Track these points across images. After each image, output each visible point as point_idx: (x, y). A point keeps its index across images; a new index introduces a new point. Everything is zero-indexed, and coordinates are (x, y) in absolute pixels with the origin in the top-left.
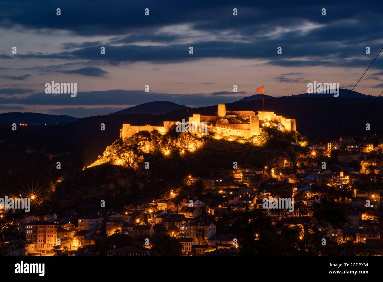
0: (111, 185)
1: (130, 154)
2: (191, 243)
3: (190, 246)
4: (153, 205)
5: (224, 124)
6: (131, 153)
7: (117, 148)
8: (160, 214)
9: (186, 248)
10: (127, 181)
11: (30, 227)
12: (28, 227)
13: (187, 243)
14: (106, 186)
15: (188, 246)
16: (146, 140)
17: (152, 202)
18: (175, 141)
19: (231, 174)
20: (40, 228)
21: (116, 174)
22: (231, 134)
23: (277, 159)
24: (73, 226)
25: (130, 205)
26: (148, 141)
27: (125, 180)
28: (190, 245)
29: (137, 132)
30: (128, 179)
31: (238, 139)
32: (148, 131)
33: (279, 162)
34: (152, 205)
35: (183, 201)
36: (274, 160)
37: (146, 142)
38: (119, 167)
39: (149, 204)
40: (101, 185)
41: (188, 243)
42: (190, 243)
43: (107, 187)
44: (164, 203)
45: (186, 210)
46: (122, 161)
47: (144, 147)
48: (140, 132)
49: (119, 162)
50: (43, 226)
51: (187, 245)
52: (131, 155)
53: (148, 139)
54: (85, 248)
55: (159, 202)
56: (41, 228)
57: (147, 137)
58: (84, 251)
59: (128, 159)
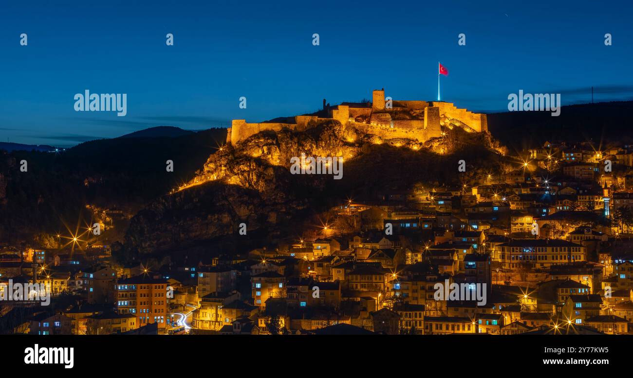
0: (225, 217)
1: (250, 166)
2: (422, 313)
3: (420, 319)
4: (301, 247)
5: (384, 121)
6: (252, 165)
7: (226, 157)
8: (330, 262)
9: (414, 322)
10: (249, 209)
11: (124, 287)
12: (121, 287)
13: (416, 314)
14: (216, 217)
15: (418, 319)
16: (272, 144)
17: (299, 243)
18: (315, 146)
19: (411, 196)
20: (141, 288)
21: (231, 199)
22: (396, 135)
23: (476, 174)
24: (179, 285)
25: (262, 248)
26: (276, 146)
27: (246, 208)
28: (420, 317)
29: (256, 132)
30: (250, 207)
31: (409, 144)
32: (273, 131)
33: (480, 178)
34: (299, 247)
35: (354, 240)
36: (472, 174)
37: (273, 148)
38: (236, 187)
39: (293, 246)
40: (209, 216)
41: (418, 313)
42: (420, 314)
43: (218, 218)
44: (325, 243)
45: (379, 255)
46: (239, 177)
47: (270, 156)
48: (260, 132)
49: (234, 180)
50: (146, 285)
51: (416, 317)
52: (252, 167)
53: (275, 142)
54: (235, 324)
55: (316, 243)
56: (143, 289)
57: (273, 139)
58: (234, 330)
59: (249, 175)
